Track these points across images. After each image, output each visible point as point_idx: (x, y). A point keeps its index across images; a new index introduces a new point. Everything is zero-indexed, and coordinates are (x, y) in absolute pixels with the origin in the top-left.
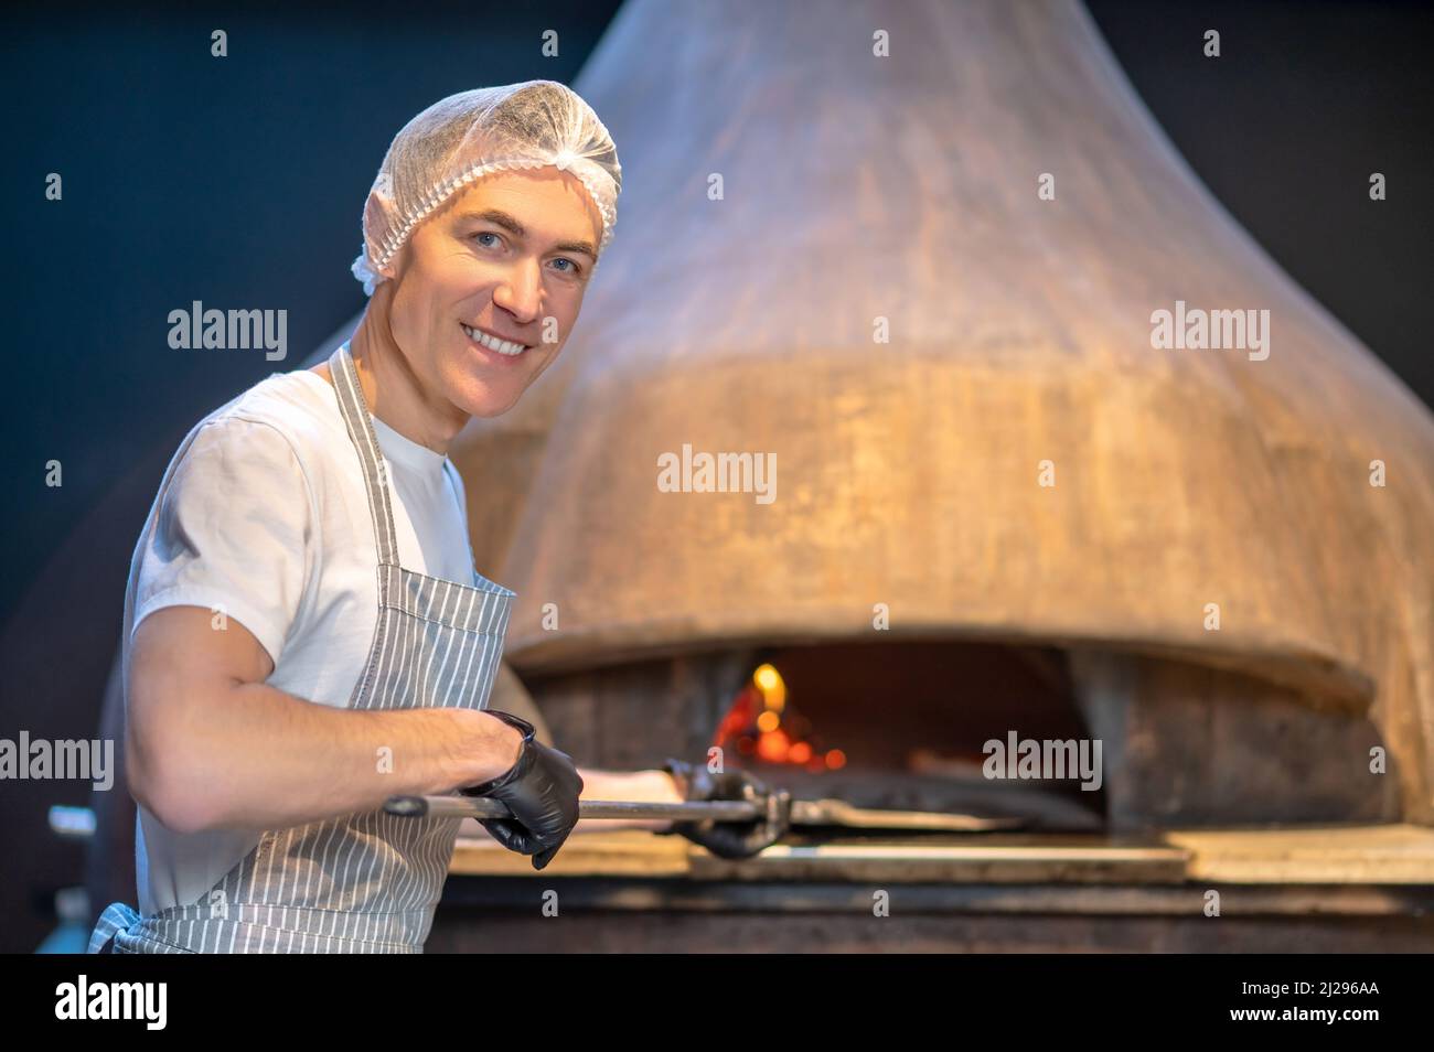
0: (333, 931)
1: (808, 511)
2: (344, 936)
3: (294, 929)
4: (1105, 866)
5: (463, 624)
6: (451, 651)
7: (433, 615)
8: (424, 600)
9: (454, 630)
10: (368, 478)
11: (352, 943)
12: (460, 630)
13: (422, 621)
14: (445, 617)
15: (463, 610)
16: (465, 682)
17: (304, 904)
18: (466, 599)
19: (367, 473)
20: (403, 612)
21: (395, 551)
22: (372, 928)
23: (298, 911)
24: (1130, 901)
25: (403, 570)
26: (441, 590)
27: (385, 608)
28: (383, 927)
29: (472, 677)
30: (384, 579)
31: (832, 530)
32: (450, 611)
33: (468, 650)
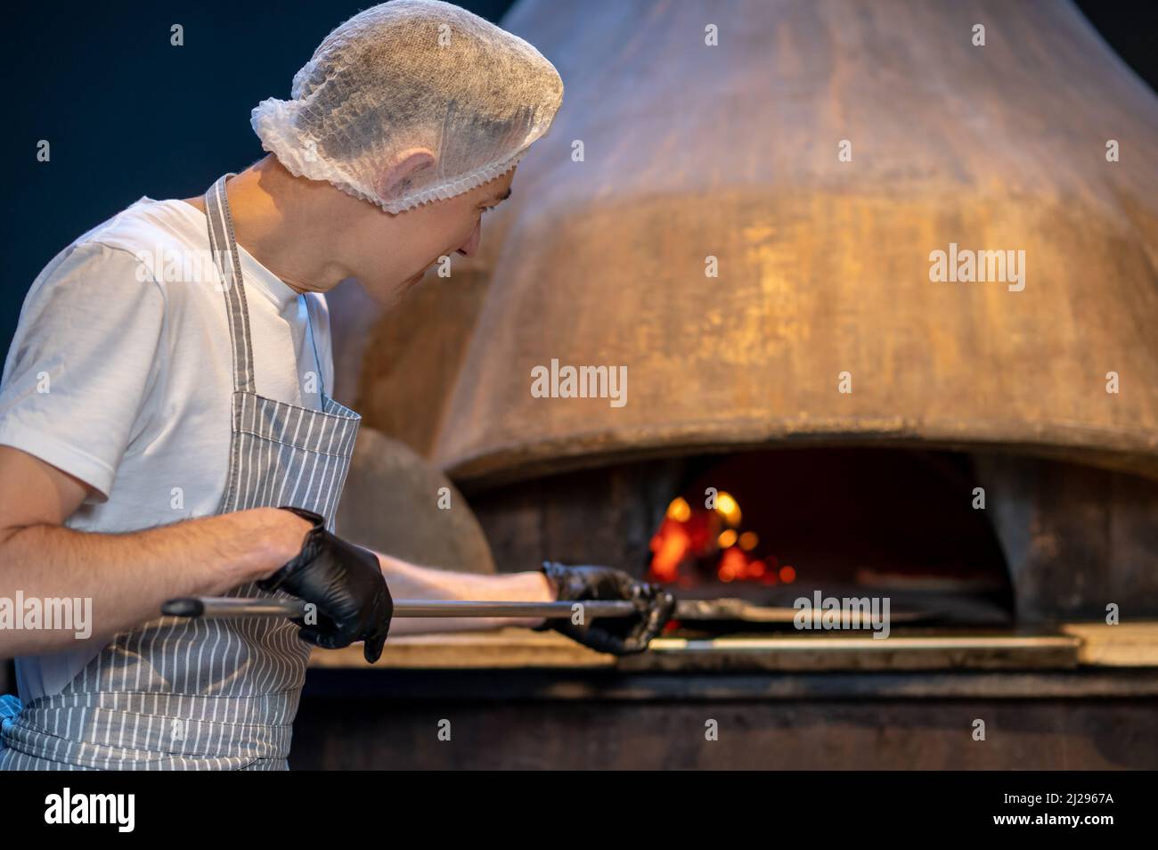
0: (191, 715)
1: (718, 332)
2: (203, 719)
3: (152, 713)
4: (1001, 653)
5: (315, 447)
6: (304, 473)
7: (287, 439)
8: (278, 425)
9: (306, 453)
10: (231, 309)
11: (211, 725)
12: (312, 453)
13: (276, 445)
14: (298, 440)
15: (316, 434)
16: (317, 500)
17: (162, 690)
18: (318, 423)
19: (230, 304)
20: (257, 437)
21: (252, 379)
22: (232, 711)
23: (156, 697)
24: (1027, 686)
25: (258, 397)
26: (294, 416)
27: (239, 433)
28: (243, 712)
29: (323, 496)
30: (239, 406)
31: (742, 348)
32: (303, 434)
33: (319, 471)
